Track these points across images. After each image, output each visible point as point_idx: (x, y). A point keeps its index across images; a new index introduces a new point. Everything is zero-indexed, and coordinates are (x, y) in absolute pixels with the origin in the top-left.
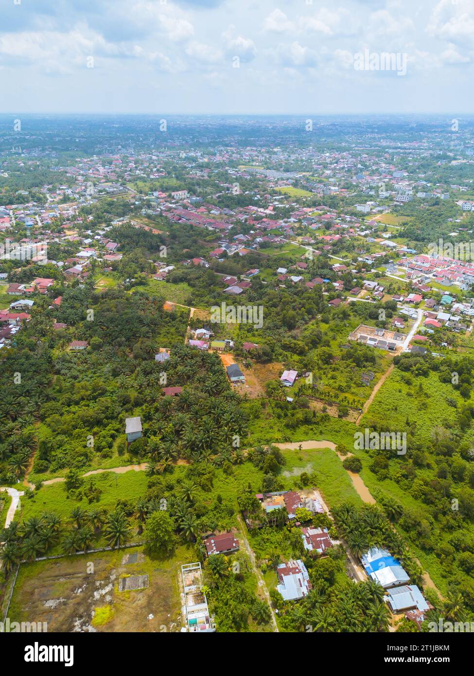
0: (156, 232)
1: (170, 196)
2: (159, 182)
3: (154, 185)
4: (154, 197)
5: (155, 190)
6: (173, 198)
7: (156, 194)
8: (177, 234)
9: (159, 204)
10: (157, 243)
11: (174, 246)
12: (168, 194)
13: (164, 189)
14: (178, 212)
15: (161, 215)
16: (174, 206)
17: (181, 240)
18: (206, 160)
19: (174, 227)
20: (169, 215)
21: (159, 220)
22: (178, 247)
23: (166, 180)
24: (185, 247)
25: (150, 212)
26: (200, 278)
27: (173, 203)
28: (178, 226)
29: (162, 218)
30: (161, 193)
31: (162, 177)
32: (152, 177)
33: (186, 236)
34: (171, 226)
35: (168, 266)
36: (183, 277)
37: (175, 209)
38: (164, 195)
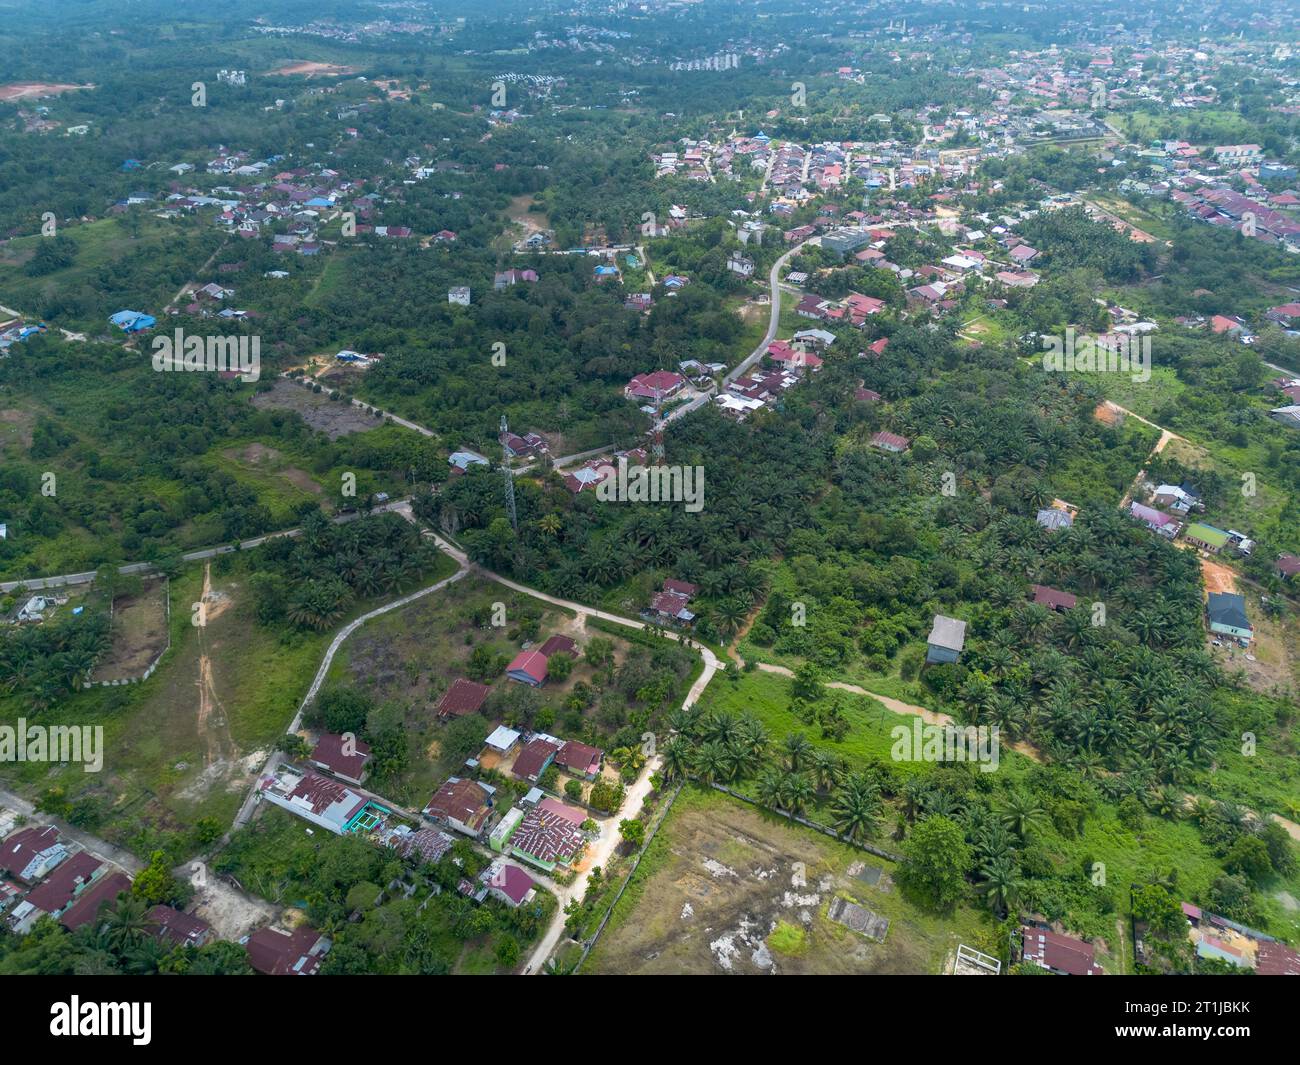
0: (1138, 237)
1: (1207, 154)
2: (1190, 117)
3: (1176, 125)
4: (1163, 154)
5: (1174, 137)
6: (1215, 160)
7: (1171, 146)
8: (1191, 248)
9: (1171, 172)
10: (1133, 261)
11: (1174, 277)
12: (1203, 149)
13: (1197, 136)
14: (1214, 196)
15: (1166, 199)
16: (1208, 180)
17: (1198, 265)
19: (1191, 231)
20: (1188, 202)
21: (1158, 210)
22: (1184, 281)
23: (1212, 114)
24: (1201, 285)
25: (1141, 187)
26: (1216, 365)
27: (1211, 173)
28: (1202, 231)
29: (1168, 206)
30: (1186, 144)
31: (1203, 107)
32: (1176, 103)
33: (1216, 258)
34: (1185, 228)
35: (1140, 320)
36: (1168, 355)
37: (1210, 188)
38: (1192, 150)
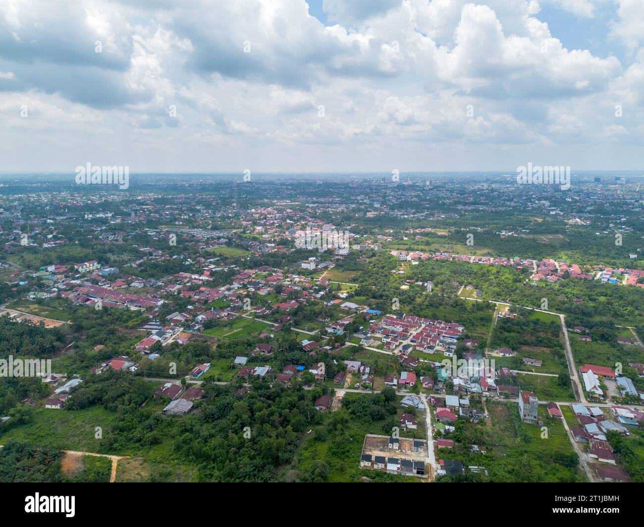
0: (51, 324)
1: (72, 269)
2: (55, 251)
3: (49, 257)
4: (48, 273)
5: (51, 263)
6: (77, 272)
7: (51, 268)
8: (83, 323)
9: (55, 282)
10: (51, 343)
11: (80, 343)
12: (69, 267)
13: (62, 260)
14: (85, 290)
15: (59, 297)
16: (78, 282)
17: (91, 332)
18: (118, 221)
19: (80, 312)
20: (71, 296)
21: (56, 304)
22: (86, 344)
23: (66, 248)
24: (96, 343)
25: (45, 295)
26: (124, 394)
27: (78, 278)
28: (85, 311)
29: (61, 301)
30: (59, 266)
31: (60, 245)
32: (45, 245)
33: (100, 325)
34: (75, 311)
35: (69, 378)
36: (95, 399)
37: (80, 286)
38: (63, 268)
